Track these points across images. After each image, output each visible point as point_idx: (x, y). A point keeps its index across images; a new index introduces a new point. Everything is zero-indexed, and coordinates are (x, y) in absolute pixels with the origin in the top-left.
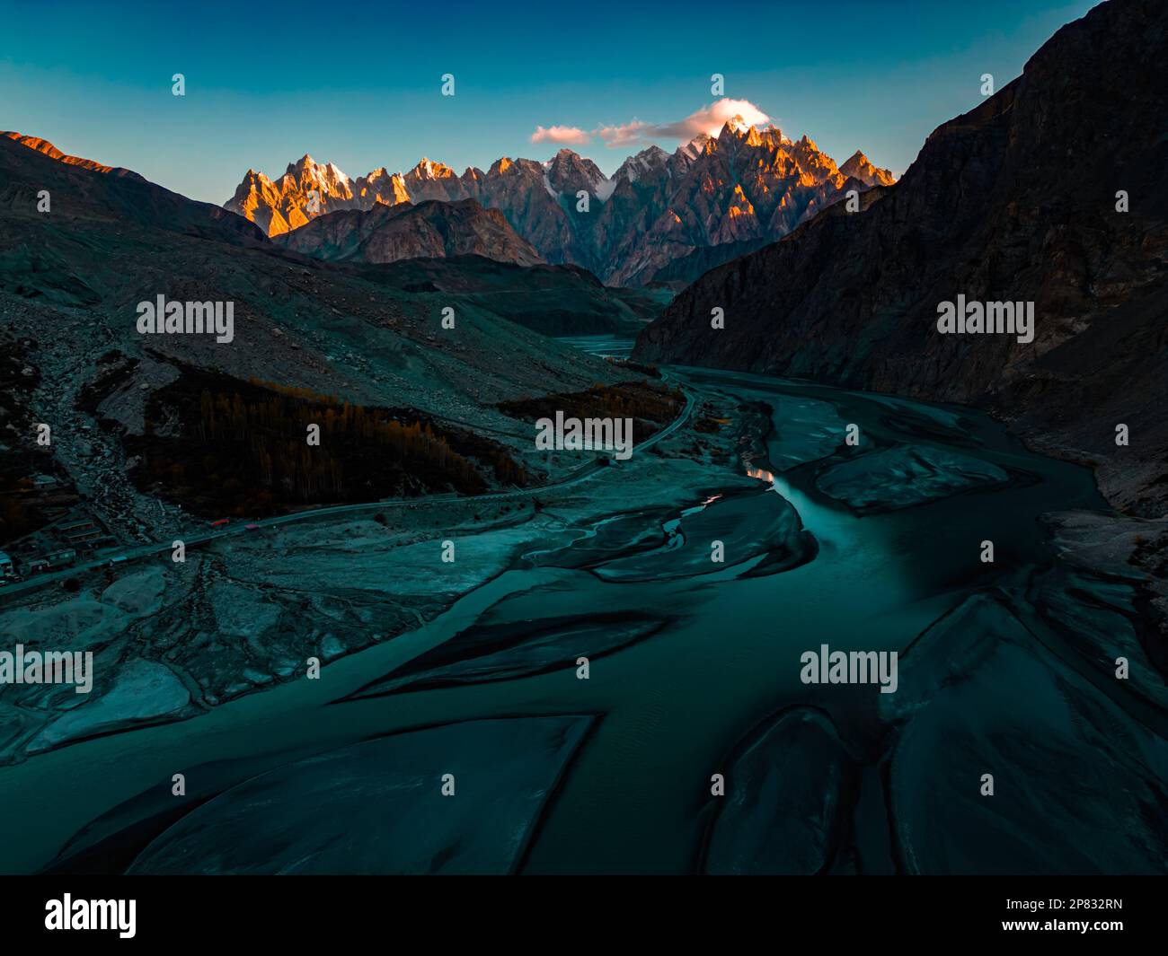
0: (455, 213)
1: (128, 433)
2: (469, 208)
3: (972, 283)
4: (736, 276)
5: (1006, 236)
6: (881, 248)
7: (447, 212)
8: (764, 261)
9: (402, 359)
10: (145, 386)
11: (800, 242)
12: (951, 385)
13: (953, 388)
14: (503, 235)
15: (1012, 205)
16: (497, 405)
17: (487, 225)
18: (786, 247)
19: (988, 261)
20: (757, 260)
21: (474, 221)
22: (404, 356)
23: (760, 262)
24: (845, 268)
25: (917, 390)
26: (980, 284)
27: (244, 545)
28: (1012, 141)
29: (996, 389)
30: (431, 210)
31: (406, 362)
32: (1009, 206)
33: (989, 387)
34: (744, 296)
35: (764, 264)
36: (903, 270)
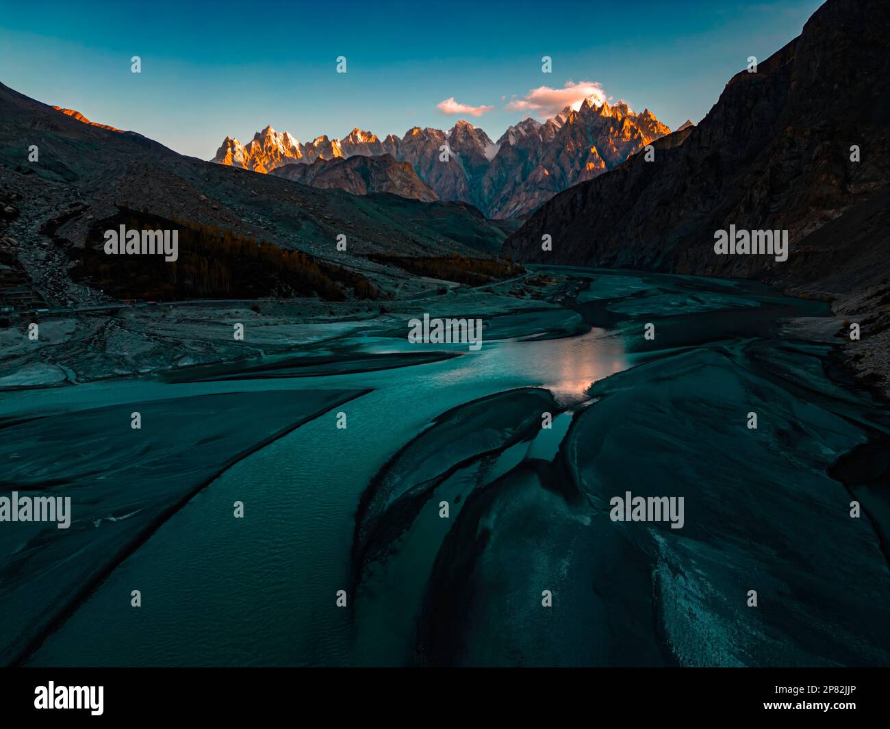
0: (375, 164)
1: (74, 246)
2: (386, 161)
3: (756, 188)
4: (579, 197)
5: (784, 152)
6: (688, 168)
7: (369, 164)
8: (601, 186)
9: (298, 222)
10: (91, 217)
11: (628, 170)
12: (736, 265)
13: (737, 267)
14: (411, 181)
15: (789, 128)
16: (367, 255)
17: (399, 173)
18: (618, 174)
19: (769, 171)
20: (596, 183)
21: (389, 171)
22: (300, 220)
23: (598, 186)
24: (661, 185)
25: (710, 271)
26: (762, 189)
28: (793, 84)
29: (771, 266)
30: (358, 162)
31: (302, 224)
32: (787, 130)
33: (766, 264)
34: (584, 211)
35: (601, 187)
36: (705, 184)
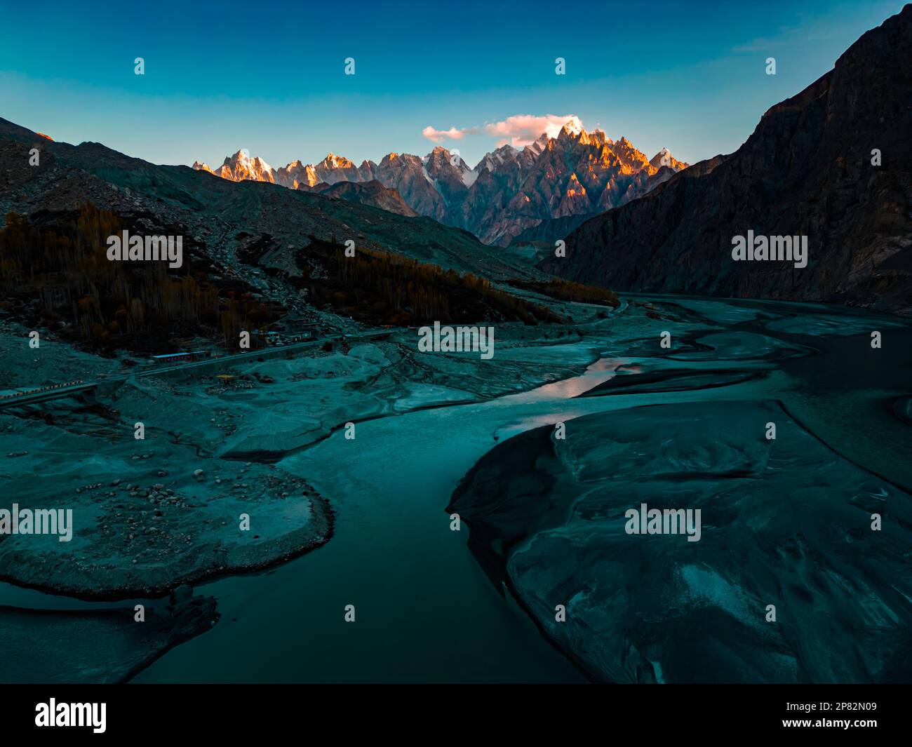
0: (363, 190)
1: (290, 275)
2: (374, 187)
3: (814, 215)
4: (610, 223)
5: (838, 181)
6: (732, 196)
7: (357, 189)
8: (631, 212)
10: (291, 247)
11: (659, 197)
12: (807, 288)
13: (808, 291)
14: (401, 208)
15: (839, 159)
17: (388, 200)
18: (648, 201)
19: (825, 199)
20: (625, 211)
21: (377, 197)
23: (628, 213)
24: (703, 212)
25: (777, 295)
26: (821, 216)
27: (411, 339)
28: (830, 117)
29: (845, 289)
30: (345, 189)
32: (838, 160)
33: (839, 288)
34: (617, 238)
35: (631, 215)
36: (753, 211)
